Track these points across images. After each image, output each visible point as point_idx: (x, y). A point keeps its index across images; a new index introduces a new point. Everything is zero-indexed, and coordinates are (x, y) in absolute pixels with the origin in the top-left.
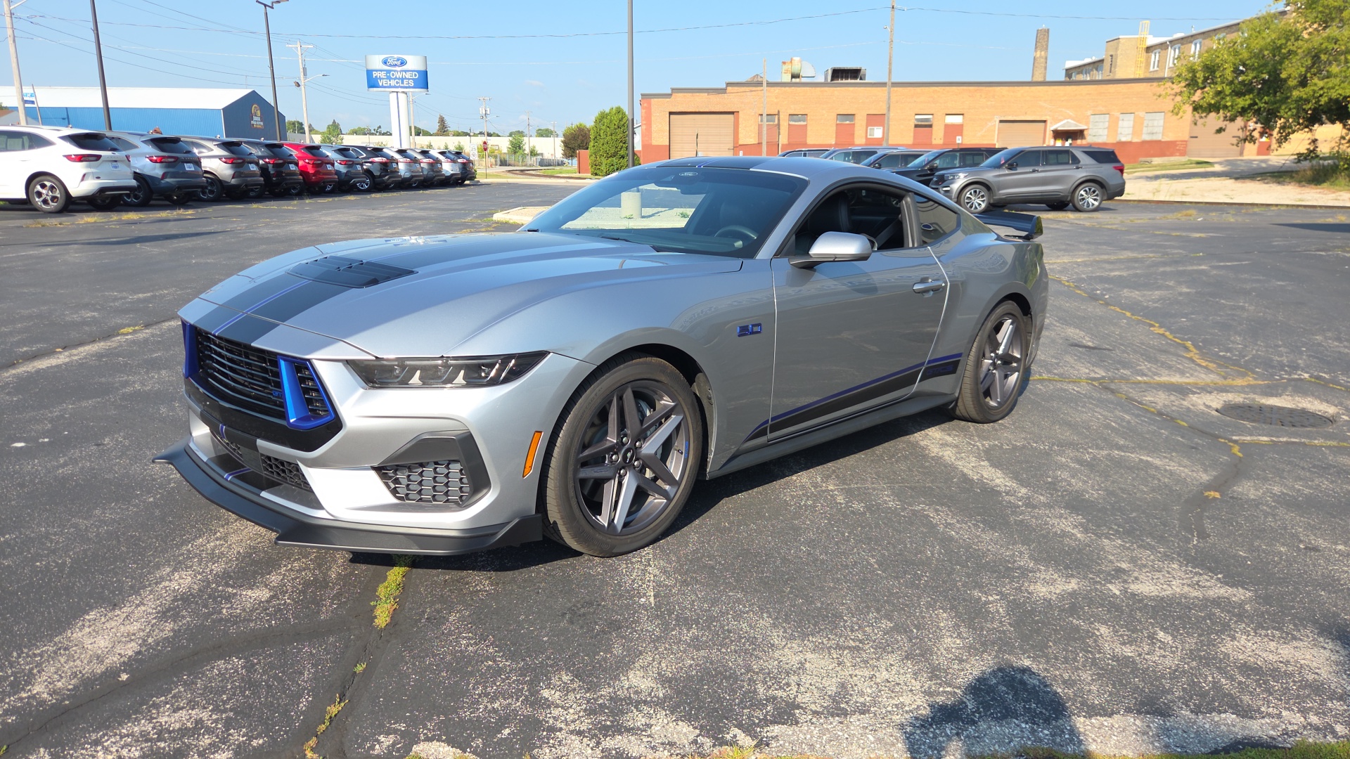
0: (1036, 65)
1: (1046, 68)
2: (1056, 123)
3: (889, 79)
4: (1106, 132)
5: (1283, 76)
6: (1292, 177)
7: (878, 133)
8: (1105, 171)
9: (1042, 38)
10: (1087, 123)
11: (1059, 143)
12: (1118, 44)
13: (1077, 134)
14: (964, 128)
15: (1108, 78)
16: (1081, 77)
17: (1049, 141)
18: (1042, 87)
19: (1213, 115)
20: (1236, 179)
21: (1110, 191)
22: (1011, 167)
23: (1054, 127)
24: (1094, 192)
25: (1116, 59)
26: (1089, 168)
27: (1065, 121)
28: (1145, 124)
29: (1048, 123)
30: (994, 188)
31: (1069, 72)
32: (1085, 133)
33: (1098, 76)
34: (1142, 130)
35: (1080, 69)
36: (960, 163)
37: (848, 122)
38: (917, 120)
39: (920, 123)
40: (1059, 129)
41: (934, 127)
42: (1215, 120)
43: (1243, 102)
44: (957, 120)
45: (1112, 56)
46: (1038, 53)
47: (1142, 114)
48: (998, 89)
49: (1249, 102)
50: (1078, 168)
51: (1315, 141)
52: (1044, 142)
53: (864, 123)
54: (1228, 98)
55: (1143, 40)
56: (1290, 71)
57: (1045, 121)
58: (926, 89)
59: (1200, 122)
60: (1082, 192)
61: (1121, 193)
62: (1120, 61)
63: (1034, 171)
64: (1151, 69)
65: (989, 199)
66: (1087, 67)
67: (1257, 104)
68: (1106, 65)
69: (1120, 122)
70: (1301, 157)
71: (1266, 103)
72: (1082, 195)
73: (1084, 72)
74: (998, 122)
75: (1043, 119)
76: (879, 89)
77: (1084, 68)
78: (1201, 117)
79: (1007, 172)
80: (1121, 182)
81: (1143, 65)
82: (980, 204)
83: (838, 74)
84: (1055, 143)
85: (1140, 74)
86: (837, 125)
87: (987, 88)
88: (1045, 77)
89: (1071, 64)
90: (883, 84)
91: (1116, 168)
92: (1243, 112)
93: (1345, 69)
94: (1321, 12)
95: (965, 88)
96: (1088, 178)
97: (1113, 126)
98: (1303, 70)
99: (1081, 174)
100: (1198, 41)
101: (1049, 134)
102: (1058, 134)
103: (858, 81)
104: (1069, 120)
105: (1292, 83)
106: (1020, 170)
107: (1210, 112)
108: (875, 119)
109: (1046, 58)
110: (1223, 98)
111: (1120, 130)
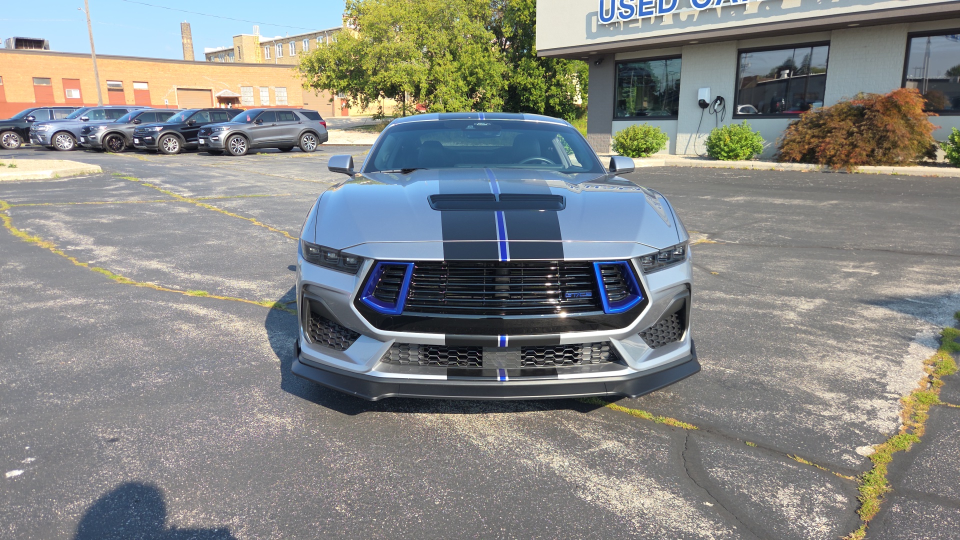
0: (185, 48)
1: (193, 52)
2: (218, 92)
3: (93, 51)
4: (252, 99)
5: (364, 68)
6: (375, 129)
7: (75, 94)
8: (315, 125)
9: (185, 29)
10: (240, 93)
11: (223, 106)
12: (242, 39)
13: (234, 100)
14: (150, 93)
15: (239, 62)
16: (218, 60)
17: (216, 105)
18: (203, 66)
19: (326, 90)
20: (345, 130)
21: (321, 138)
22: (258, 122)
23: (218, 94)
24: (312, 139)
25: (242, 49)
26: (306, 124)
27: (225, 90)
28: (276, 95)
29: (213, 91)
30: (250, 137)
31: (208, 56)
32: (239, 99)
33: (230, 60)
34: (275, 99)
35: (216, 54)
36: (211, 119)
37: (45, 85)
38: (108, 84)
39: (112, 88)
40: (222, 96)
41: (124, 90)
42: (327, 93)
43: (344, 83)
44: (144, 87)
45: (239, 47)
46: (185, 40)
47: (273, 88)
48: (171, 65)
49: (346, 83)
50: (300, 123)
51: (381, 108)
52: (213, 105)
53: (61, 86)
54: (334, 81)
55: (257, 38)
56: (368, 65)
57: (210, 90)
58: (113, 61)
59: (319, 94)
60: (305, 139)
61: (326, 140)
62: (245, 51)
63: (273, 125)
64: (266, 58)
65: (248, 145)
66: (221, 54)
67: (350, 85)
68: (236, 52)
69: (261, 93)
70: (376, 117)
71: (355, 84)
72: (305, 141)
73: (219, 56)
74: (176, 90)
75: (209, 88)
76: (69, 58)
77: (219, 54)
78: (319, 92)
79: (256, 126)
80: (326, 132)
81: (260, 55)
82: (242, 149)
83: (21, 43)
84: (220, 106)
85: (259, 61)
86: (34, 86)
87: (163, 64)
88: (193, 58)
89: (209, 50)
90: (89, 56)
91: (321, 123)
92: (343, 90)
93: (396, 66)
94: (377, 32)
95: (145, 62)
96: (307, 130)
97: (257, 95)
98: (374, 65)
99: (302, 128)
100: (292, 42)
101: (215, 100)
102: (221, 100)
103: (43, 50)
104: (227, 90)
105: (370, 72)
106: (264, 124)
107: (325, 88)
108: (71, 83)
109: (192, 45)
110: (331, 80)
111: (261, 98)
